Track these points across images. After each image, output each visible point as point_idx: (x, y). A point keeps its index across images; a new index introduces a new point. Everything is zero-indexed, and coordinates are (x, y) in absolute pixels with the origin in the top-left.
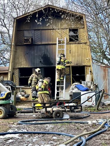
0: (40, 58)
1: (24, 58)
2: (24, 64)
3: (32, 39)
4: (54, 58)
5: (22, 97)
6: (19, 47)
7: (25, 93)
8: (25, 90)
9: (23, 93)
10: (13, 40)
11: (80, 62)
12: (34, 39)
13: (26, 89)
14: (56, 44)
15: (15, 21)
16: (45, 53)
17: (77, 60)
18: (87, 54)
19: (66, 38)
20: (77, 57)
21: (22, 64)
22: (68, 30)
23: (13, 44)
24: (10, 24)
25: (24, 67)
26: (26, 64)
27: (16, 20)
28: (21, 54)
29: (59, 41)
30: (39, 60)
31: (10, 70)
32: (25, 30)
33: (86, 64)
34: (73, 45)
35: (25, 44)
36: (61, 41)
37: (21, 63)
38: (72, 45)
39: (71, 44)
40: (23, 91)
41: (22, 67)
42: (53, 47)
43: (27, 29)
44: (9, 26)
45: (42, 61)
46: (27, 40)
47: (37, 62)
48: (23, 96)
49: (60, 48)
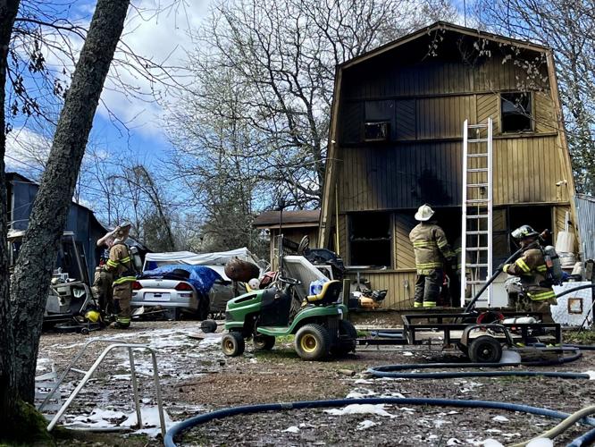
0: (414, 183)
1: (365, 182)
2: (365, 201)
3: (389, 127)
4: (454, 181)
5: (364, 299)
6: (350, 150)
7: (369, 286)
8: (367, 278)
9: (363, 288)
10: (334, 131)
11: (537, 195)
12: (393, 125)
13: (372, 278)
14: (461, 140)
15: (340, 73)
16: (429, 168)
17: (527, 186)
18: (558, 169)
19: (490, 123)
20: (526, 179)
21: (360, 201)
22: (498, 97)
23: (333, 142)
24: (314, 89)
25: (366, 209)
26: (370, 199)
27: (344, 71)
28: (355, 173)
29: (469, 130)
30: (409, 189)
31: (325, 220)
32: (370, 100)
33: (553, 200)
34: (515, 141)
35: (367, 140)
36: (478, 131)
37: (356, 199)
38: (509, 141)
39: (507, 139)
40: (362, 282)
41: (359, 210)
42: (453, 148)
43: (373, 96)
44: (312, 92)
45: (419, 190)
46: (374, 131)
47: (405, 194)
48: (367, 294)
49: (474, 151)
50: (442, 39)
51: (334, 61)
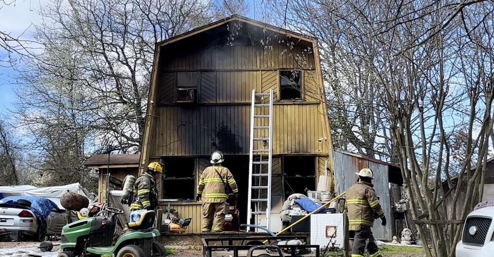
0: (214, 136)
1: (176, 134)
2: (175, 149)
3: (195, 91)
4: (244, 136)
5: (173, 226)
6: (165, 108)
7: (177, 214)
8: (175, 208)
9: (172, 216)
10: (153, 93)
11: (305, 147)
12: (199, 91)
13: (179, 208)
14: (250, 105)
15: (159, 50)
16: (225, 125)
17: (297, 141)
18: (320, 129)
19: (272, 90)
20: (297, 136)
21: (172, 148)
22: (278, 72)
23: (152, 102)
24: (137, 59)
25: (176, 155)
26: (180, 148)
27: (161, 48)
28: (168, 126)
29: (256, 97)
30: (210, 140)
31: (143, 163)
32: (181, 71)
33: (317, 152)
34: (289, 107)
35: (178, 102)
36: (262, 98)
37: (169, 147)
38: (285, 106)
39: (283, 105)
40: (172, 211)
41: (171, 155)
42: (244, 111)
43: (184, 68)
44: (135, 61)
45: (217, 142)
46: (184, 94)
47: (206, 146)
48: (176, 221)
49: (259, 112)
50: (237, 34)
51: (154, 39)
